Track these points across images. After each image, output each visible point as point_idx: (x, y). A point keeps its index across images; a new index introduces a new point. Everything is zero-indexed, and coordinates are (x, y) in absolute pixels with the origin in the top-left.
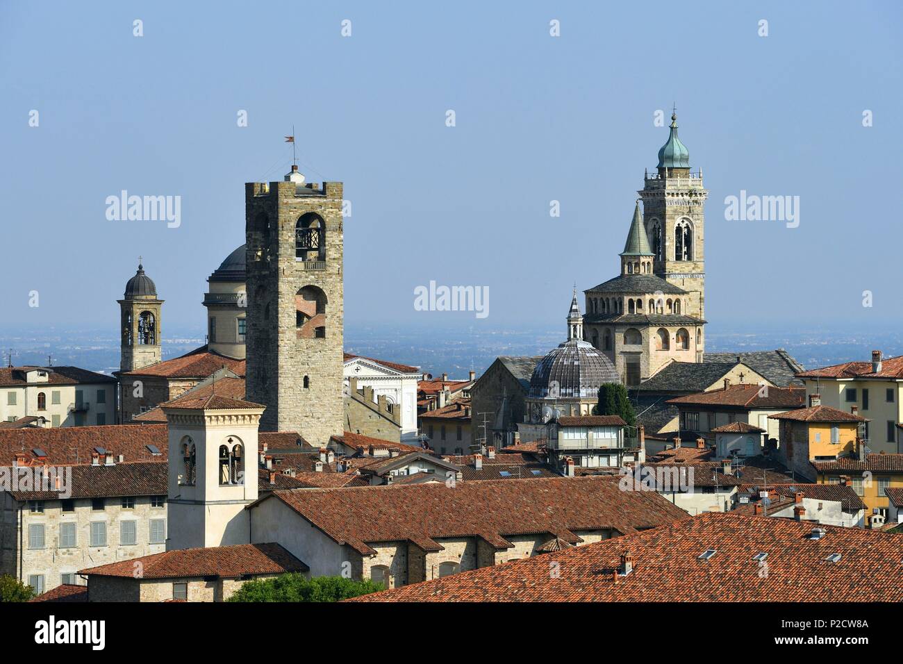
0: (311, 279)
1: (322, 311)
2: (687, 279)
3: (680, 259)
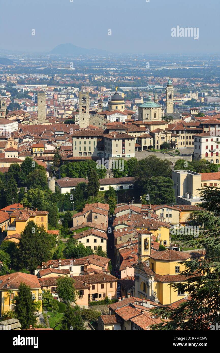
0: (84, 105)
1: (86, 109)
2: (170, 102)
3: (169, 99)
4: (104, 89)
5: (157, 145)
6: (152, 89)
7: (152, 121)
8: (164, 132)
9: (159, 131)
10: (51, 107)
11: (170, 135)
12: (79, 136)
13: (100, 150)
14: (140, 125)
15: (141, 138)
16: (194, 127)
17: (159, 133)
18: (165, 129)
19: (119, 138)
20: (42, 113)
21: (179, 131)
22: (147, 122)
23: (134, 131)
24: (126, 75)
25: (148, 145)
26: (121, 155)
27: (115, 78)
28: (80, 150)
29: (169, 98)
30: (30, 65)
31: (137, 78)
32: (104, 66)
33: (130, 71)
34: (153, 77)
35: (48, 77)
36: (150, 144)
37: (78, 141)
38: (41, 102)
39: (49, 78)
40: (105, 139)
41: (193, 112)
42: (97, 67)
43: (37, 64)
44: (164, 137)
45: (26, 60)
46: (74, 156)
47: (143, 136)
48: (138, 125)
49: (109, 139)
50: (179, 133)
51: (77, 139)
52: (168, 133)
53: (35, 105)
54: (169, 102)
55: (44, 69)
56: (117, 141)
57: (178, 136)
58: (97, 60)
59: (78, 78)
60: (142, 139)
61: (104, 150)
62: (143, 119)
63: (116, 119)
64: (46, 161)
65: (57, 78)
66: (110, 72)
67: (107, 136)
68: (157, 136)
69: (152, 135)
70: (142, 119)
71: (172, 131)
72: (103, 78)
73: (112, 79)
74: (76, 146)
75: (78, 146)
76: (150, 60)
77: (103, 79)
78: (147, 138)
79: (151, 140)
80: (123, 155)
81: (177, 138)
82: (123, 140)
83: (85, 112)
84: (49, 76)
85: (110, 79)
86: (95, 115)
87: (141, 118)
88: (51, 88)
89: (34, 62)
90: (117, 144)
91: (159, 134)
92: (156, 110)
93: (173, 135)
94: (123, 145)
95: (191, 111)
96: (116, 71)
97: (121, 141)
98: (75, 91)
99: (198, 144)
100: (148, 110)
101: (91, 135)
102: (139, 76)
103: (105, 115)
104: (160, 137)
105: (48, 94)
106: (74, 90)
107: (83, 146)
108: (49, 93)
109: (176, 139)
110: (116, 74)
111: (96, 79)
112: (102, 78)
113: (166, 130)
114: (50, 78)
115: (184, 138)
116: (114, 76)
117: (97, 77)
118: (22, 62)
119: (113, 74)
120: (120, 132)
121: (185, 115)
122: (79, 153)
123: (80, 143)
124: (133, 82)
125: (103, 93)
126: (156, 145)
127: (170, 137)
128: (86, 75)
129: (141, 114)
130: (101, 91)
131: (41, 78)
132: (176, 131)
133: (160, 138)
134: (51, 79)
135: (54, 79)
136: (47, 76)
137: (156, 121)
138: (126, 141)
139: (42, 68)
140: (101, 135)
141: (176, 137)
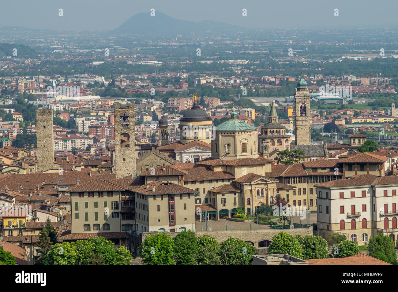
1: (128, 139)
2: (304, 122)
3: (302, 116)
4: (218, 102)
5: (249, 206)
6: (316, 100)
7: (238, 158)
8: (262, 180)
9: (251, 178)
10: (101, 141)
11: (275, 186)
12: (83, 190)
13: (127, 219)
14: (213, 167)
15: (215, 194)
16: (325, 169)
17: (252, 183)
18: (264, 175)
19: (163, 193)
20: (46, 149)
21: (294, 177)
22: (228, 161)
23: (202, 179)
24: (267, 74)
25: (230, 206)
26: (168, 228)
27: (243, 79)
28: (87, 219)
29: (301, 114)
30: (72, 58)
31: (287, 79)
32: (223, 56)
33: (274, 65)
34: (321, 77)
35: (104, 80)
36: (233, 204)
37: (81, 201)
38: (45, 127)
39: (106, 83)
40: (136, 196)
41: (355, 142)
42: (209, 60)
43: (86, 55)
44: (262, 191)
45: (66, 48)
46: (73, 232)
47: (219, 189)
48: (209, 168)
49: (143, 195)
50: (294, 182)
51: (80, 196)
52: (271, 182)
53: (69, 139)
54: (301, 122)
55: (99, 65)
56: (158, 199)
57: (293, 188)
58: (212, 44)
59: (167, 82)
60: (217, 194)
61: (135, 220)
62: (221, 154)
63: (195, 159)
64: (26, 244)
65: (123, 82)
66: (234, 68)
67: (138, 190)
68: (247, 188)
69: (237, 187)
70: (219, 155)
71: (280, 179)
72: (218, 80)
73: (235, 81)
74: (77, 212)
75: (82, 211)
76: (322, 43)
77: (216, 82)
78: (227, 193)
79: (235, 196)
80: (172, 228)
81: (291, 192)
82: (171, 197)
83: (128, 146)
84: (106, 80)
85: (232, 82)
86: (149, 151)
87: (217, 154)
88: (106, 103)
89: (81, 51)
90: (159, 206)
91: (251, 185)
92: (246, 136)
93: (281, 186)
94: (172, 208)
95: (352, 140)
96: (247, 67)
97: (166, 199)
98: (155, 107)
99: (324, 203)
100: (229, 137)
101: (108, 188)
102: (292, 76)
103: (173, 150)
104: (253, 191)
105: (99, 114)
106: (154, 105)
107: (91, 210)
108: (101, 113)
109: (288, 195)
110: (246, 71)
111: (203, 82)
112: (215, 80)
113: (266, 177)
114: (108, 83)
115: (305, 193)
116: (243, 75)
117: (205, 79)
118: (57, 51)
119: (240, 72)
120: (165, 182)
121: (334, 149)
122: (85, 225)
123: (86, 205)
124: (278, 86)
125: (213, 110)
126: (246, 207)
127: (275, 190)
128: (185, 76)
129: (216, 144)
130: (211, 106)
131: (89, 83)
132: (289, 178)
133: (254, 193)
134: (110, 85)
135: (117, 84)
136: (101, 79)
137: (246, 159)
138: (177, 199)
139: (95, 63)
140: (127, 189)
141: (287, 190)
